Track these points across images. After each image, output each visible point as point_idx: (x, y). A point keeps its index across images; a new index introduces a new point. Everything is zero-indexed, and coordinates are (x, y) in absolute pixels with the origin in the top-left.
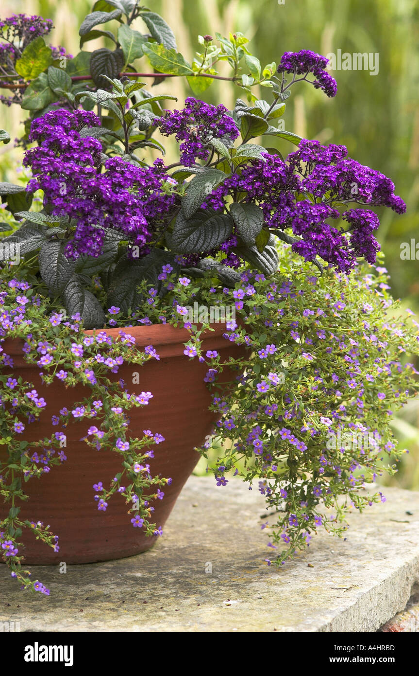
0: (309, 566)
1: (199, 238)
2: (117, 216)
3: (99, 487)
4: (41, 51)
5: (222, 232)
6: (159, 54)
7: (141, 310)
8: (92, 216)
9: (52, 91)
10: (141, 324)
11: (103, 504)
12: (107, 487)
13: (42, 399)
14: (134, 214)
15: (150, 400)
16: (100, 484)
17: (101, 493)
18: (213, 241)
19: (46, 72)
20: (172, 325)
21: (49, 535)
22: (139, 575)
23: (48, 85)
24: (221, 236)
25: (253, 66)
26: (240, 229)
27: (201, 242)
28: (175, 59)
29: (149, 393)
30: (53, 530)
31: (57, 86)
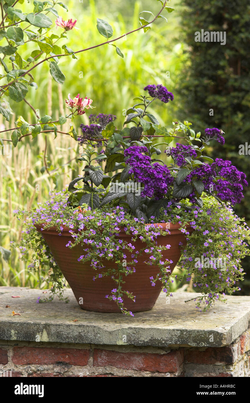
0: (214, 313)
1: (182, 192)
2: (158, 183)
3: (152, 278)
4: (112, 127)
5: (190, 190)
6: (159, 128)
7: (160, 218)
8: (150, 183)
9: (116, 142)
10: (162, 222)
11: (154, 284)
12: (155, 278)
13: (133, 246)
14: (163, 182)
15: (170, 247)
16: (152, 277)
17: (152, 280)
18: (187, 193)
19: (114, 134)
20: (172, 223)
21: (132, 296)
22: (155, 315)
23: (115, 139)
24: (189, 192)
25: (193, 133)
26: (197, 189)
27: (183, 194)
28: (164, 130)
29: (169, 245)
30: (133, 294)
31: (118, 140)
